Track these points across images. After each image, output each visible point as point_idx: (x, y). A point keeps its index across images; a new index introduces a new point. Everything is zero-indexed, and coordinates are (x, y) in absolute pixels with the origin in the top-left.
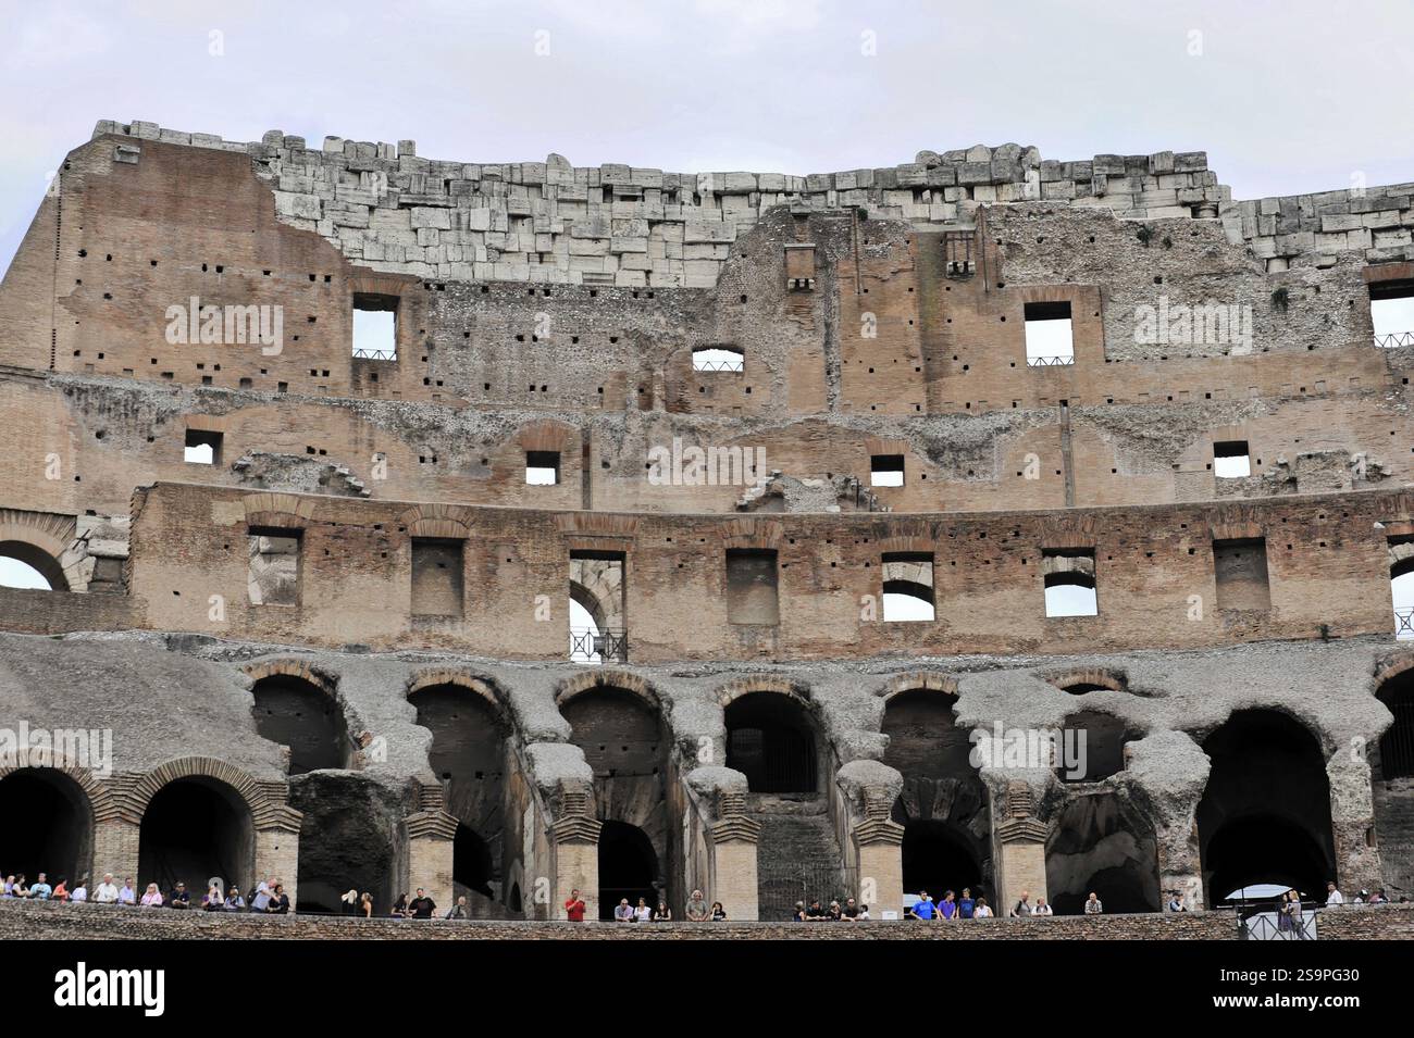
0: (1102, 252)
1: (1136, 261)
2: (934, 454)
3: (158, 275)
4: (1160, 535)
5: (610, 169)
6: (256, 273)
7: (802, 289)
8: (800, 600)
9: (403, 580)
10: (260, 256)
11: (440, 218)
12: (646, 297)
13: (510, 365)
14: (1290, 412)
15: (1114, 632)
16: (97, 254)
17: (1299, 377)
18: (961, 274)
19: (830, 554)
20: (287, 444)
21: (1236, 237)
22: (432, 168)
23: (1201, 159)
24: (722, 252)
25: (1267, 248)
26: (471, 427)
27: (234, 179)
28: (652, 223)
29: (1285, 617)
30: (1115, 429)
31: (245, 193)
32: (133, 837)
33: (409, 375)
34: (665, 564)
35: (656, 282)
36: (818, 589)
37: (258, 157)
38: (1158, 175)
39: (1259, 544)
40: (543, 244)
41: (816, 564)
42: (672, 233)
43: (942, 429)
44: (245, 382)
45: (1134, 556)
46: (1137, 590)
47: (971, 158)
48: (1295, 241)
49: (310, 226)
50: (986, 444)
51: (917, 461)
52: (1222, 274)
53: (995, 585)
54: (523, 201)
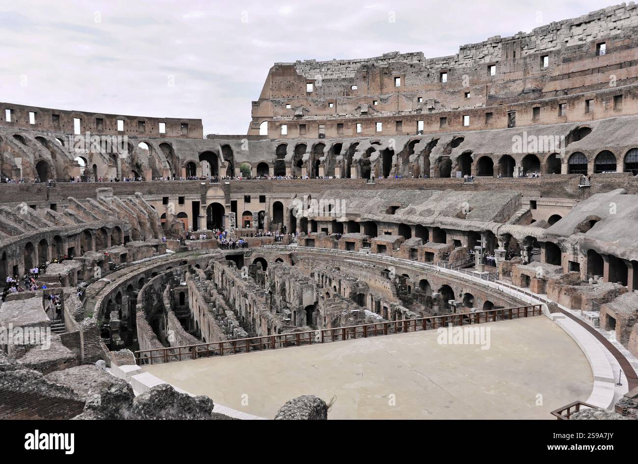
0: (405, 69)
1: (410, 69)
2: (381, 100)
3: (282, 83)
4: (390, 120)
5: (340, 60)
6: (294, 82)
7: (364, 77)
8: (346, 130)
9: (299, 130)
10: (295, 79)
11: (318, 70)
12: (344, 79)
13: (327, 91)
14: (428, 92)
15: (383, 133)
16: (274, 82)
17: (430, 87)
18: (386, 73)
19: (350, 124)
20: (298, 105)
21: (424, 65)
22: (317, 63)
23: (421, 53)
24: (356, 72)
25: (428, 67)
26: (321, 100)
27: (291, 69)
28: (346, 68)
29: (403, 132)
30: (404, 96)
31: (292, 71)
32: (256, 169)
33: (314, 94)
34: (330, 126)
35: (347, 77)
36: (348, 129)
37: (295, 64)
38: (415, 56)
39: (401, 122)
40: (332, 73)
41: (348, 125)
42: (349, 69)
43: (382, 97)
44: (293, 97)
45: (386, 123)
46: (386, 128)
47: (390, 54)
48: (432, 65)
49: (301, 74)
50: (388, 99)
51: (379, 101)
52: (421, 72)
53: (369, 127)
54: (329, 66)
